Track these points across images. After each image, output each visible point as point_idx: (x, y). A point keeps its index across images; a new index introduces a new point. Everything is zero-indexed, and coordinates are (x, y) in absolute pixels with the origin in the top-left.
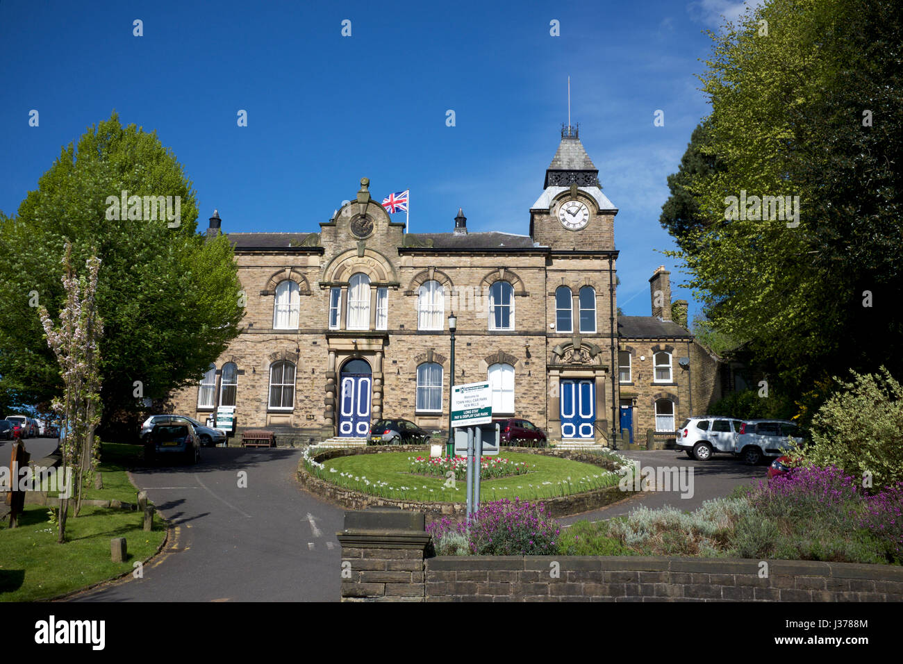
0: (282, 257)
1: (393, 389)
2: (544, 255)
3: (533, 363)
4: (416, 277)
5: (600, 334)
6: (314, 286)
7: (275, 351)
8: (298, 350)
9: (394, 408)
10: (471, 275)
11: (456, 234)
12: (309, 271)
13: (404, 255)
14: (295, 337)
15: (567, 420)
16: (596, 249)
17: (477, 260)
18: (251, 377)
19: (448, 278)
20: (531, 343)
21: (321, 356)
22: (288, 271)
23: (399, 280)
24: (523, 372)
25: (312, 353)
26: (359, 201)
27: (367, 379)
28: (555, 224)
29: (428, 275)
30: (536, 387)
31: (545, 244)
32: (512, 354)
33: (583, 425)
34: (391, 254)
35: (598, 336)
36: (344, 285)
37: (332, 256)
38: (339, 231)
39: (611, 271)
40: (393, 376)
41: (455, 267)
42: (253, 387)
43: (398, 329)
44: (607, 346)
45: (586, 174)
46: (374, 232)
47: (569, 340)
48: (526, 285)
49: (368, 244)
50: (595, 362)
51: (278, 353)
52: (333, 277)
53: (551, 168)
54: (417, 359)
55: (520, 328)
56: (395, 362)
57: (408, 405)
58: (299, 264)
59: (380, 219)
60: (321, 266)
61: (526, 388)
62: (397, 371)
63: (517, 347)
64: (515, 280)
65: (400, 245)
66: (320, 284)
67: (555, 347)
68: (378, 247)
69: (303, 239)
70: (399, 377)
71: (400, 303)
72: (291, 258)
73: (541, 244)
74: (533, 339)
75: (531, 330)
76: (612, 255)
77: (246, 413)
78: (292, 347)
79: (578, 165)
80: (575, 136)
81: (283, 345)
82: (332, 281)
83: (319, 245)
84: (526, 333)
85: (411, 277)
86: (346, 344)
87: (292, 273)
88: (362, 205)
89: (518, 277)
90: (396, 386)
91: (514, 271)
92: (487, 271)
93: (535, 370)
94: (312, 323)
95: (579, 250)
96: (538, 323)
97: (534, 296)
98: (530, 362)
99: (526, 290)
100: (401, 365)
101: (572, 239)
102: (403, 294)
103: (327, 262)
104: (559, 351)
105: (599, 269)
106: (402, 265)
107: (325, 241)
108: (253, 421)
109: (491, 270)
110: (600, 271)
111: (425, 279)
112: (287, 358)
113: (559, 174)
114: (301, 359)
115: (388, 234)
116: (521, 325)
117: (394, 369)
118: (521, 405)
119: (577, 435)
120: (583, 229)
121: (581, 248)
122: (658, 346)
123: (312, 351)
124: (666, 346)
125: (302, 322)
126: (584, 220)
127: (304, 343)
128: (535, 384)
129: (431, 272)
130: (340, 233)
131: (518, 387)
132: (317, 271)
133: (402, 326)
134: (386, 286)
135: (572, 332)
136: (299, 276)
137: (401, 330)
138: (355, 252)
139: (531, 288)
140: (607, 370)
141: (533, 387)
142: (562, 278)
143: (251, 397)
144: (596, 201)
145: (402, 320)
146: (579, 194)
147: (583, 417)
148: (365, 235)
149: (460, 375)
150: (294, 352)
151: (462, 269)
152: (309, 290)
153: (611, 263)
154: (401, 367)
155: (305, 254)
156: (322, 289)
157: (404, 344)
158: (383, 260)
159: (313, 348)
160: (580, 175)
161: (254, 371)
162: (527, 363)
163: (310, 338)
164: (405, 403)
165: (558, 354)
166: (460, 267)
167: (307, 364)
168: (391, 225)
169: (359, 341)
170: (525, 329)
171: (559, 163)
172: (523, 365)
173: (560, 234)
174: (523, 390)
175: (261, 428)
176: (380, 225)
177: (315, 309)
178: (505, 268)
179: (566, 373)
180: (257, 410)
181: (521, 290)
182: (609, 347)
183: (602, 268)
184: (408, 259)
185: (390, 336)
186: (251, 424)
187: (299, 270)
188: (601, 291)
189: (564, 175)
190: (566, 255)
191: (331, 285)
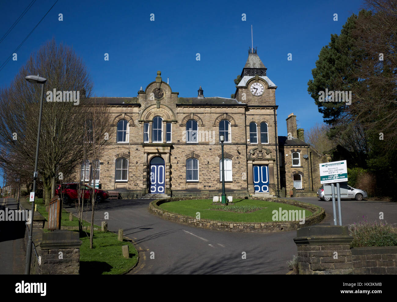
0: (120, 108)
1: (175, 171)
2: (244, 107)
3: (241, 158)
4: (184, 118)
5: (270, 144)
6: (136, 122)
7: (118, 153)
8: (129, 153)
9: (176, 179)
10: (210, 117)
11: (199, 98)
12: (133, 115)
13: (179, 107)
14: (127, 146)
15: (256, 184)
16: (268, 105)
17: (213, 110)
18: (107, 166)
19: (200, 118)
20: (239, 148)
21: (140, 155)
22: (123, 115)
23: (177, 119)
24: (236, 162)
25: (136, 154)
26: (157, 82)
27: (163, 166)
28: (249, 93)
29: (190, 117)
30: (242, 169)
31: (244, 103)
32: (231, 154)
33: (263, 186)
34: (173, 107)
35: (269, 145)
36: (150, 122)
37: (144, 108)
38: (147, 96)
39: (275, 115)
40: (175, 164)
41: (203, 113)
42: (108, 170)
43: (177, 142)
44: (274, 149)
45: (261, 70)
46: (164, 96)
47: (256, 147)
48: (236, 121)
49: (162, 102)
50: (268, 157)
51: (119, 154)
52: (145, 118)
53: (246, 67)
54: (186, 156)
55: (234, 142)
56: (176, 158)
57: (183, 178)
58: (129, 112)
59: (167, 90)
60: (140, 112)
61: (237, 169)
62: (177, 162)
63: (233, 150)
64: (231, 119)
65: (177, 102)
66: (139, 121)
67: (250, 150)
68: (167, 103)
69: (130, 100)
70: (178, 165)
71: (177, 130)
72: (124, 109)
73: (242, 102)
74: (240, 147)
75: (239, 142)
76: (275, 108)
77: (105, 183)
78: (126, 151)
79: (258, 66)
80: (255, 53)
81: (122, 150)
82: (145, 120)
83: (138, 103)
84: (237, 144)
85: (183, 118)
86: (153, 149)
87: (125, 116)
88: (158, 84)
89: (233, 118)
90: (177, 169)
91: (231, 115)
92: (218, 115)
93: (242, 161)
94: (136, 140)
95: (260, 105)
96: (242, 139)
97: (240, 127)
98: (239, 157)
99: (237, 124)
100: (179, 159)
101: (256, 100)
102: (179, 126)
103: (142, 111)
104: (252, 152)
105: (269, 114)
106: (178, 112)
107: (140, 101)
108: (108, 187)
109: (220, 115)
110: (270, 115)
111: (189, 119)
112: (124, 157)
113: (249, 70)
114: (131, 157)
115: (171, 98)
116: (234, 140)
117: (175, 161)
118: (236, 177)
119: (261, 191)
120: (261, 95)
121: (261, 104)
122: (294, 150)
123: (136, 153)
124: (297, 149)
125: (131, 139)
126: (262, 91)
127: (133, 149)
128: (241, 167)
129: (192, 115)
130: (148, 97)
131: (234, 169)
132: (138, 115)
133: (179, 141)
134: (171, 122)
135: (257, 143)
136: (129, 117)
137: (178, 143)
138: (155, 106)
139: (239, 123)
140: (274, 161)
141: (241, 169)
142: (252, 118)
143: (107, 175)
144: (267, 83)
145: (178, 138)
146: (259, 79)
147: (263, 182)
148: (160, 98)
149: (207, 164)
150: (127, 153)
151: (206, 114)
152: (134, 124)
153: (275, 111)
154: (179, 160)
155: (132, 107)
156: (140, 123)
157: (180, 149)
158: (169, 110)
159: (136, 151)
160: (259, 71)
161: (108, 163)
162: (238, 158)
163: (135, 147)
164: (181, 177)
165: (251, 154)
166: (205, 113)
167: (133, 159)
168: (172, 93)
169: (159, 148)
170: (236, 142)
171: (249, 65)
172: (236, 159)
173: (251, 98)
174: (236, 170)
175: (112, 190)
176: (167, 93)
177: (137, 133)
178: (227, 114)
179: (256, 162)
180: (110, 181)
181: (234, 124)
182: (275, 150)
183: (270, 114)
184: (181, 109)
185: (173, 146)
186: (107, 188)
187: (128, 114)
188: (271, 124)
189: (252, 71)
190: (254, 107)
191: (145, 122)
